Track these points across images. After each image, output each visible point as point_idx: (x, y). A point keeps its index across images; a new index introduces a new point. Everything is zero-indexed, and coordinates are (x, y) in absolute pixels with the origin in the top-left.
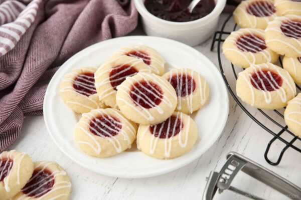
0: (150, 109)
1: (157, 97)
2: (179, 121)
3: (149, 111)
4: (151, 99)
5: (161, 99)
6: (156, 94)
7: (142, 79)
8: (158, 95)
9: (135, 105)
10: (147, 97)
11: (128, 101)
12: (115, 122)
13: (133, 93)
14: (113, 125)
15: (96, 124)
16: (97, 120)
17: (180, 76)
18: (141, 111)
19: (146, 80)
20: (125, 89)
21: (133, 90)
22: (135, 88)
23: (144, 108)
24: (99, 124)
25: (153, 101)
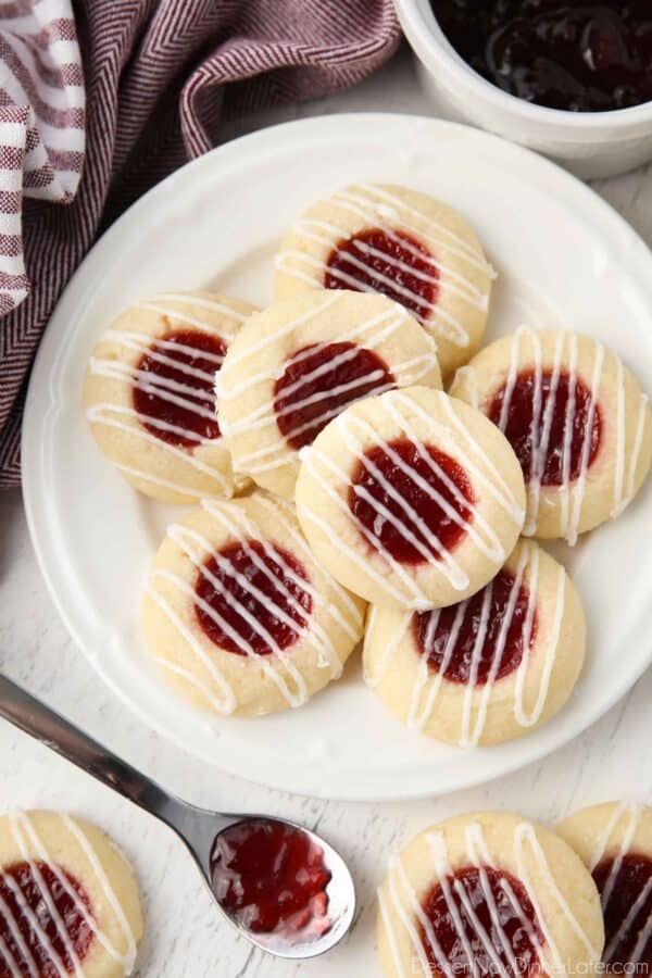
0: (420, 569)
1: (451, 513)
2: (523, 597)
3: (414, 576)
4: (427, 522)
5: (466, 527)
6: (450, 498)
7: (398, 435)
8: (455, 505)
9: (364, 549)
10: (412, 514)
11: (340, 534)
12: (289, 573)
13: (361, 491)
14: (280, 587)
15: (218, 586)
16: (226, 566)
17: (547, 376)
18: (386, 576)
19: (413, 438)
20: (332, 476)
21: (361, 476)
22: (371, 467)
23: (396, 566)
24: (230, 583)
25: (434, 531)
